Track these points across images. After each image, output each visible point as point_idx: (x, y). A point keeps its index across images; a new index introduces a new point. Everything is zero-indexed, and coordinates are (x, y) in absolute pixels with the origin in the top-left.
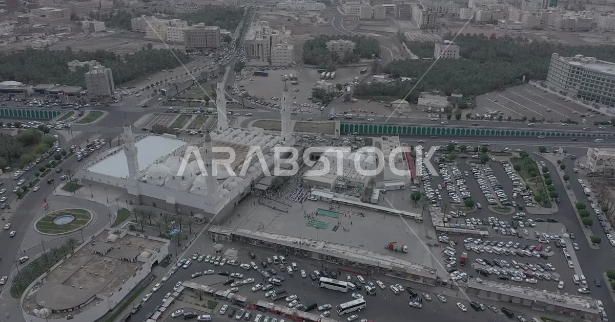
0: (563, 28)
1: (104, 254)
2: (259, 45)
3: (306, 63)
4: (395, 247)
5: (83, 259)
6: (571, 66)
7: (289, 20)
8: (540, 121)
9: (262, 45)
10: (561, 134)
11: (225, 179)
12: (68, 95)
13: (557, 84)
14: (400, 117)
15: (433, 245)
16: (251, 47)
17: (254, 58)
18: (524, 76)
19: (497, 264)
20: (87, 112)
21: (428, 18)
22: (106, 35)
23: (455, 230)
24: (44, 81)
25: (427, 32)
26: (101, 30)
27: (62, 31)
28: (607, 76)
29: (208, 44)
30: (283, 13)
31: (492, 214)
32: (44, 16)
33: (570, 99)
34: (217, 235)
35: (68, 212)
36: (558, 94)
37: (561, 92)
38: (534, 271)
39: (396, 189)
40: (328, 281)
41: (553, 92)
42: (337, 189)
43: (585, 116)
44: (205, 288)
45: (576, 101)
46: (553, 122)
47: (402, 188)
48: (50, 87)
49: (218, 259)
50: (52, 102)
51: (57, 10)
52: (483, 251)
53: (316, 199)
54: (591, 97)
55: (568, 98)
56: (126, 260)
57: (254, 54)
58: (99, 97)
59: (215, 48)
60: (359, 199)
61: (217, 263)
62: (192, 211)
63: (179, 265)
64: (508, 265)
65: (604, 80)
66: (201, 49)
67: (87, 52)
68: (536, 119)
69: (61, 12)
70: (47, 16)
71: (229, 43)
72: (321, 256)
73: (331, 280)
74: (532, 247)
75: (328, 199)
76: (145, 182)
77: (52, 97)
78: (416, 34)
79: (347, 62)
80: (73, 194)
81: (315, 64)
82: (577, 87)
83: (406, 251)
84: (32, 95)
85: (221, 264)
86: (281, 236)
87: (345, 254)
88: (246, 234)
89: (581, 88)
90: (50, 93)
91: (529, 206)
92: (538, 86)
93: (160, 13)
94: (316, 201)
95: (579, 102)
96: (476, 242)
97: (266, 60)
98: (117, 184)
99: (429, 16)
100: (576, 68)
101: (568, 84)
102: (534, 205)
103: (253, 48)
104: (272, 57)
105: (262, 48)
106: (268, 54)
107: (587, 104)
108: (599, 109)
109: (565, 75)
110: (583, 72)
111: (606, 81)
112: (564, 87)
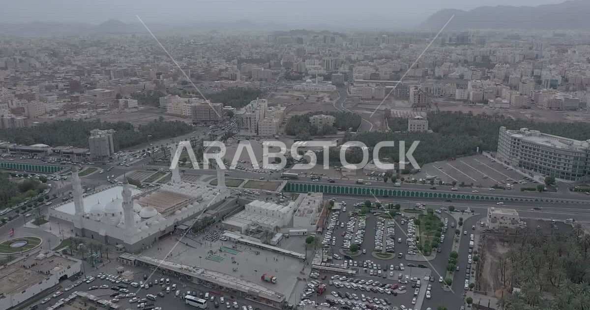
0: (550, 108)
1: (28, 268)
2: (247, 118)
3: (287, 134)
4: (266, 278)
5: (12, 269)
6: (512, 138)
7: (298, 99)
8: (469, 186)
10: (485, 197)
11: (148, 218)
12: (77, 155)
13: (504, 154)
14: (343, 179)
15: (302, 279)
17: (242, 129)
18: (478, 148)
19: (347, 297)
20: (86, 168)
22: (137, 110)
23: (327, 268)
24: (62, 144)
25: (417, 110)
26: (133, 106)
27: (103, 107)
29: (212, 117)
30: (297, 94)
31: (372, 258)
32: (95, 96)
33: (512, 168)
34: (125, 261)
35: (24, 239)
36: (503, 163)
37: (505, 162)
38: (377, 304)
39: (298, 234)
40: (192, 298)
41: (499, 162)
42: (248, 232)
43: (517, 183)
44: (92, 297)
45: (516, 170)
46: (482, 187)
47: (305, 234)
48: (64, 149)
49: (115, 278)
50: (63, 160)
51: (107, 91)
52: (342, 286)
53: (226, 239)
54: (530, 166)
55: (511, 167)
56: (41, 272)
57: (243, 126)
58: (99, 157)
59: (217, 121)
60: (259, 240)
61: (113, 281)
62: (118, 242)
63: (85, 280)
64: (357, 298)
65: (538, 150)
66: (205, 122)
67: (110, 123)
68: (465, 184)
69: (109, 92)
70: (98, 95)
71: (231, 118)
72: (200, 281)
73: (193, 298)
74: (388, 285)
75: (235, 239)
76: (88, 218)
77: (65, 156)
78: (405, 112)
79: (325, 134)
80: (38, 227)
81: (295, 135)
82: (518, 157)
83: (274, 282)
84: (50, 155)
85: (117, 281)
86: (172, 263)
87: (217, 280)
88: (147, 260)
89: (522, 158)
90: (64, 153)
91: (410, 254)
92: (489, 156)
93: (189, 93)
94: (226, 241)
95: (518, 171)
96: (341, 279)
97: (254, 131)
98: (67, 219)
99: (419, 95)
100: (517, 140)
101: (511, 155)
102: (415, 253)
103: (243, 121)
104: (259, 129)
105: (250, 121)
106: (255, 126)
107: (525, 173)
108: (533, 177)
109: (509, 146)
110: (521, 143)
111: (540, 152)
112: (509, 158)
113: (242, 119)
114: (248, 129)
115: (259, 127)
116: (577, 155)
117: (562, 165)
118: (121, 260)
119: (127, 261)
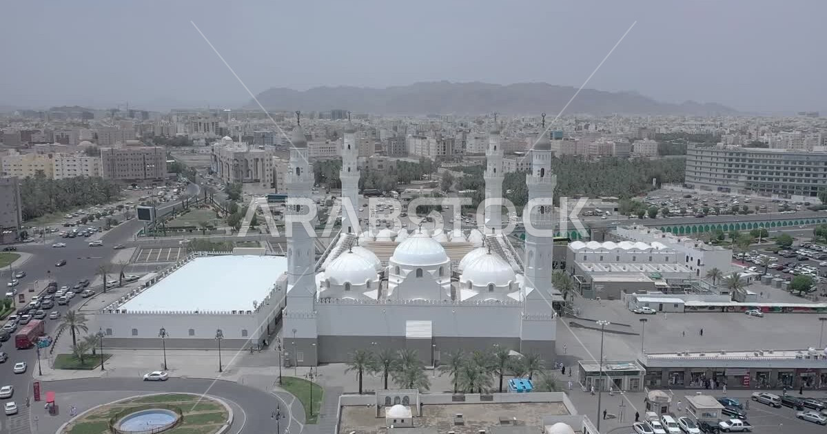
2: (257, 160)
6: (725, 153)
9: (262, 160)
13: (708, 181)
16: (243, 163)
17: (249, 181)
18: (654, 179)
21: (444, 147)
28: (783, 156)
29: (148, 172)
36: (715, 193)
37: (721, 189)
41: (705, 192)
55: (734, 194)
57: (248, 176)
59: (160, 180)
82: (743, 178)
89: (749, 178)
92: (678, 189)
101: (726, 178)
103: (247, 166)
104: (278, 181)
105: (263, 165)
106: (271, 175)
107: (770, 196)
108: (790, 198)
109: (720, 166)
110: (747, 157)
111: (783, 164)
112: (721, 183)
113: (246, 160)
114: (257, 181)
115: (278, 176)
117: (821, 177)
118: (593, 379)
119: (616, 378)
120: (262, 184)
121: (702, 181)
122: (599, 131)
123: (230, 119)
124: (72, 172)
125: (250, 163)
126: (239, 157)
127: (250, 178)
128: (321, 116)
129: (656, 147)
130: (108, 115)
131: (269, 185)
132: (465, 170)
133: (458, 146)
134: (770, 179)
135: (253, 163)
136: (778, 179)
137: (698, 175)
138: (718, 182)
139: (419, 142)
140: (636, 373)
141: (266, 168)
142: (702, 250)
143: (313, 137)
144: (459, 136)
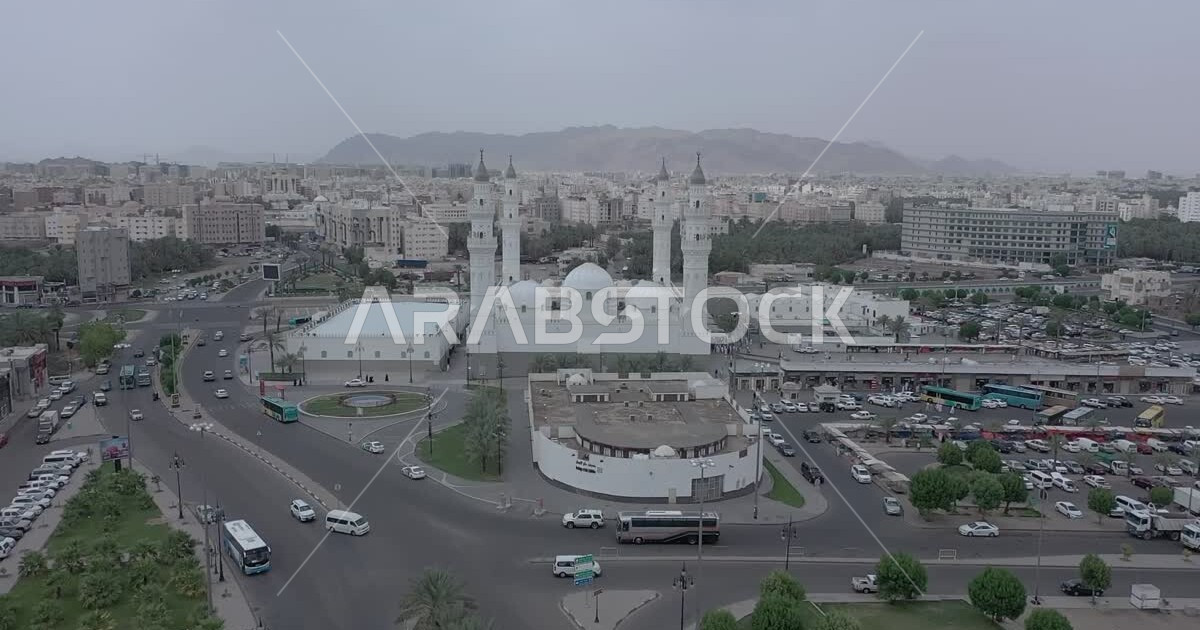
2: (382, 219)
6: (946, 213)
9: (388, 219)
13: (926, 247)
16: (364, 223)
17: (371, 245)
18: (865, 246)
21: (609, 210)
28: (1011, 216)
29: (242, 235)
33: (960, 263)
41: (925, 260)
45: (969, 264)
55: (955, 262)
57: (370, 238)
58: (105, 289)
59: (257, 245)
65: (1007, 223)
82: (966, 243)
89: (973, 242)
92: (892, 256)
101: (947, 243)
103: (369, 226)
104: (407, 246)
105: (388, 225)
106: (398, 238)
107: (995, 263)
108: (1018, 265)
109: (940, 228)
110: (971, 217)
111: (1011, 225)
112: (942, 249)
113: (368, 220)
114: (382, 245)
115: (407, 239)
116: (1075, 221)
117: (1054, 240)
118: (740, 380)
119: (759, 379)
120: (386, 248)
121: (921, 247)
122: (817, 193)
123: (307, 178)
124: (142, 236)
125: (372, 223)
126: (357, 215)
127: (372, 241)
128: (434, 174)
129: (883, 212)
130: (130, 171)
131: (395, 249)
132: (635, 237)
133: (627, 211)
134: (997, 244)
135: (376, 223)
136: (1005, 244)
137: (916, 240)
138: (938, 248)
139: (576, 204)
140: (776, 374)
141: (392, 229)
142: (878, 300)
143: (433, 199)
144: (629, 198)
